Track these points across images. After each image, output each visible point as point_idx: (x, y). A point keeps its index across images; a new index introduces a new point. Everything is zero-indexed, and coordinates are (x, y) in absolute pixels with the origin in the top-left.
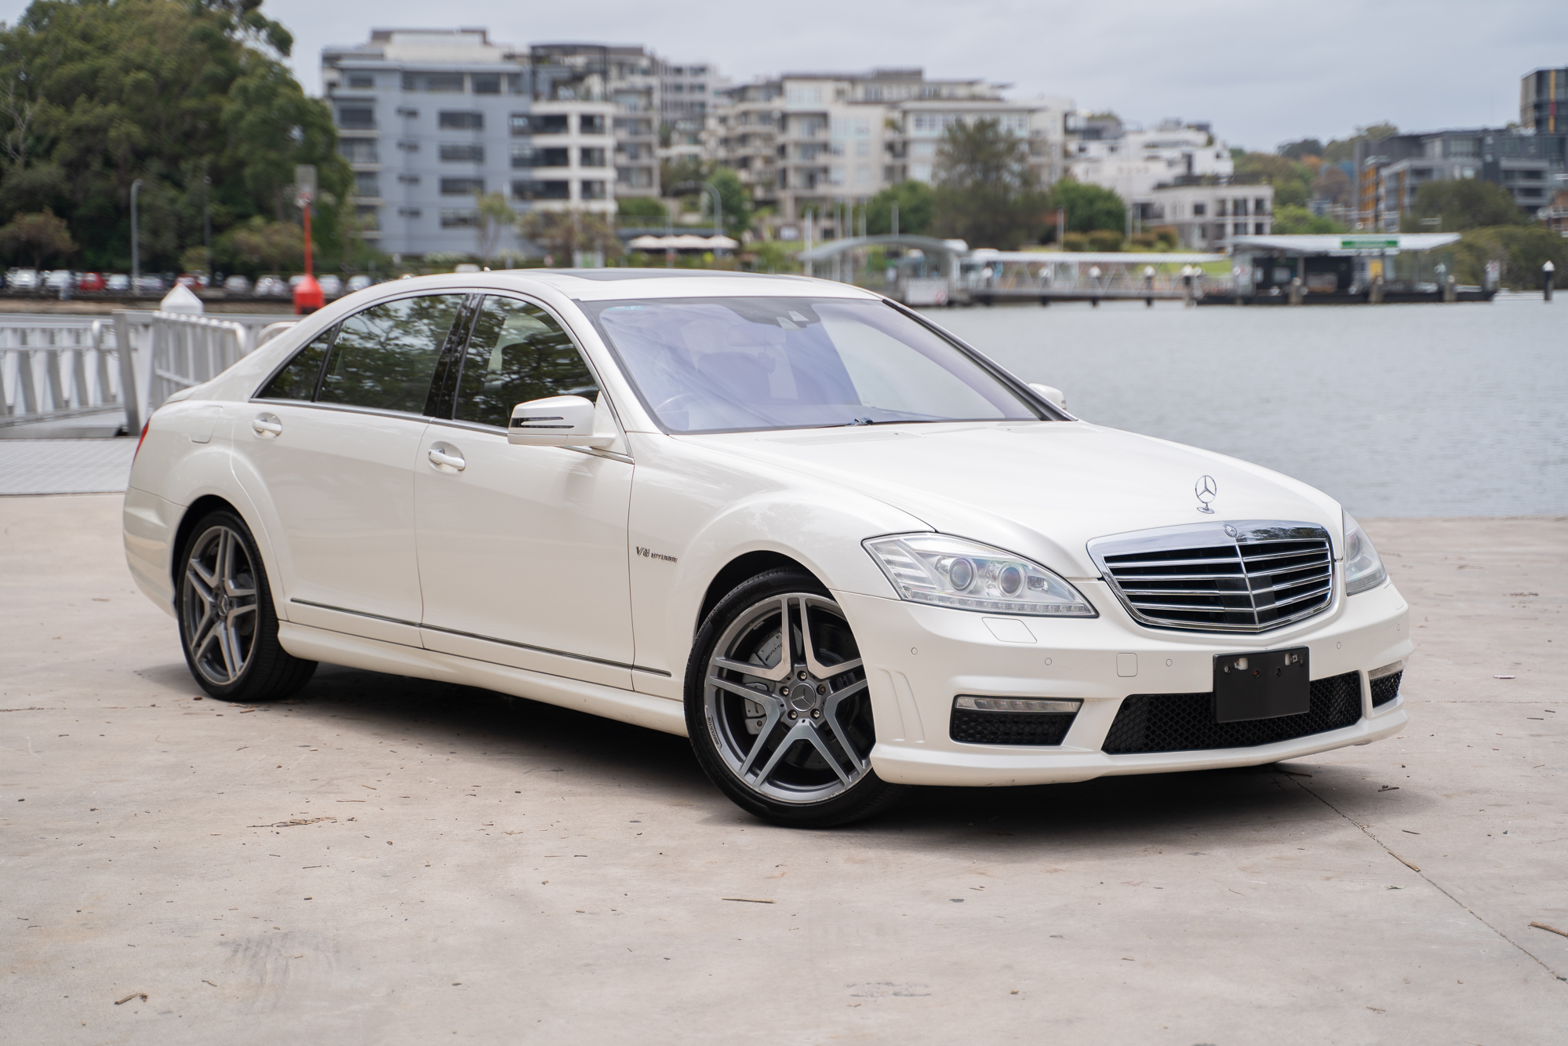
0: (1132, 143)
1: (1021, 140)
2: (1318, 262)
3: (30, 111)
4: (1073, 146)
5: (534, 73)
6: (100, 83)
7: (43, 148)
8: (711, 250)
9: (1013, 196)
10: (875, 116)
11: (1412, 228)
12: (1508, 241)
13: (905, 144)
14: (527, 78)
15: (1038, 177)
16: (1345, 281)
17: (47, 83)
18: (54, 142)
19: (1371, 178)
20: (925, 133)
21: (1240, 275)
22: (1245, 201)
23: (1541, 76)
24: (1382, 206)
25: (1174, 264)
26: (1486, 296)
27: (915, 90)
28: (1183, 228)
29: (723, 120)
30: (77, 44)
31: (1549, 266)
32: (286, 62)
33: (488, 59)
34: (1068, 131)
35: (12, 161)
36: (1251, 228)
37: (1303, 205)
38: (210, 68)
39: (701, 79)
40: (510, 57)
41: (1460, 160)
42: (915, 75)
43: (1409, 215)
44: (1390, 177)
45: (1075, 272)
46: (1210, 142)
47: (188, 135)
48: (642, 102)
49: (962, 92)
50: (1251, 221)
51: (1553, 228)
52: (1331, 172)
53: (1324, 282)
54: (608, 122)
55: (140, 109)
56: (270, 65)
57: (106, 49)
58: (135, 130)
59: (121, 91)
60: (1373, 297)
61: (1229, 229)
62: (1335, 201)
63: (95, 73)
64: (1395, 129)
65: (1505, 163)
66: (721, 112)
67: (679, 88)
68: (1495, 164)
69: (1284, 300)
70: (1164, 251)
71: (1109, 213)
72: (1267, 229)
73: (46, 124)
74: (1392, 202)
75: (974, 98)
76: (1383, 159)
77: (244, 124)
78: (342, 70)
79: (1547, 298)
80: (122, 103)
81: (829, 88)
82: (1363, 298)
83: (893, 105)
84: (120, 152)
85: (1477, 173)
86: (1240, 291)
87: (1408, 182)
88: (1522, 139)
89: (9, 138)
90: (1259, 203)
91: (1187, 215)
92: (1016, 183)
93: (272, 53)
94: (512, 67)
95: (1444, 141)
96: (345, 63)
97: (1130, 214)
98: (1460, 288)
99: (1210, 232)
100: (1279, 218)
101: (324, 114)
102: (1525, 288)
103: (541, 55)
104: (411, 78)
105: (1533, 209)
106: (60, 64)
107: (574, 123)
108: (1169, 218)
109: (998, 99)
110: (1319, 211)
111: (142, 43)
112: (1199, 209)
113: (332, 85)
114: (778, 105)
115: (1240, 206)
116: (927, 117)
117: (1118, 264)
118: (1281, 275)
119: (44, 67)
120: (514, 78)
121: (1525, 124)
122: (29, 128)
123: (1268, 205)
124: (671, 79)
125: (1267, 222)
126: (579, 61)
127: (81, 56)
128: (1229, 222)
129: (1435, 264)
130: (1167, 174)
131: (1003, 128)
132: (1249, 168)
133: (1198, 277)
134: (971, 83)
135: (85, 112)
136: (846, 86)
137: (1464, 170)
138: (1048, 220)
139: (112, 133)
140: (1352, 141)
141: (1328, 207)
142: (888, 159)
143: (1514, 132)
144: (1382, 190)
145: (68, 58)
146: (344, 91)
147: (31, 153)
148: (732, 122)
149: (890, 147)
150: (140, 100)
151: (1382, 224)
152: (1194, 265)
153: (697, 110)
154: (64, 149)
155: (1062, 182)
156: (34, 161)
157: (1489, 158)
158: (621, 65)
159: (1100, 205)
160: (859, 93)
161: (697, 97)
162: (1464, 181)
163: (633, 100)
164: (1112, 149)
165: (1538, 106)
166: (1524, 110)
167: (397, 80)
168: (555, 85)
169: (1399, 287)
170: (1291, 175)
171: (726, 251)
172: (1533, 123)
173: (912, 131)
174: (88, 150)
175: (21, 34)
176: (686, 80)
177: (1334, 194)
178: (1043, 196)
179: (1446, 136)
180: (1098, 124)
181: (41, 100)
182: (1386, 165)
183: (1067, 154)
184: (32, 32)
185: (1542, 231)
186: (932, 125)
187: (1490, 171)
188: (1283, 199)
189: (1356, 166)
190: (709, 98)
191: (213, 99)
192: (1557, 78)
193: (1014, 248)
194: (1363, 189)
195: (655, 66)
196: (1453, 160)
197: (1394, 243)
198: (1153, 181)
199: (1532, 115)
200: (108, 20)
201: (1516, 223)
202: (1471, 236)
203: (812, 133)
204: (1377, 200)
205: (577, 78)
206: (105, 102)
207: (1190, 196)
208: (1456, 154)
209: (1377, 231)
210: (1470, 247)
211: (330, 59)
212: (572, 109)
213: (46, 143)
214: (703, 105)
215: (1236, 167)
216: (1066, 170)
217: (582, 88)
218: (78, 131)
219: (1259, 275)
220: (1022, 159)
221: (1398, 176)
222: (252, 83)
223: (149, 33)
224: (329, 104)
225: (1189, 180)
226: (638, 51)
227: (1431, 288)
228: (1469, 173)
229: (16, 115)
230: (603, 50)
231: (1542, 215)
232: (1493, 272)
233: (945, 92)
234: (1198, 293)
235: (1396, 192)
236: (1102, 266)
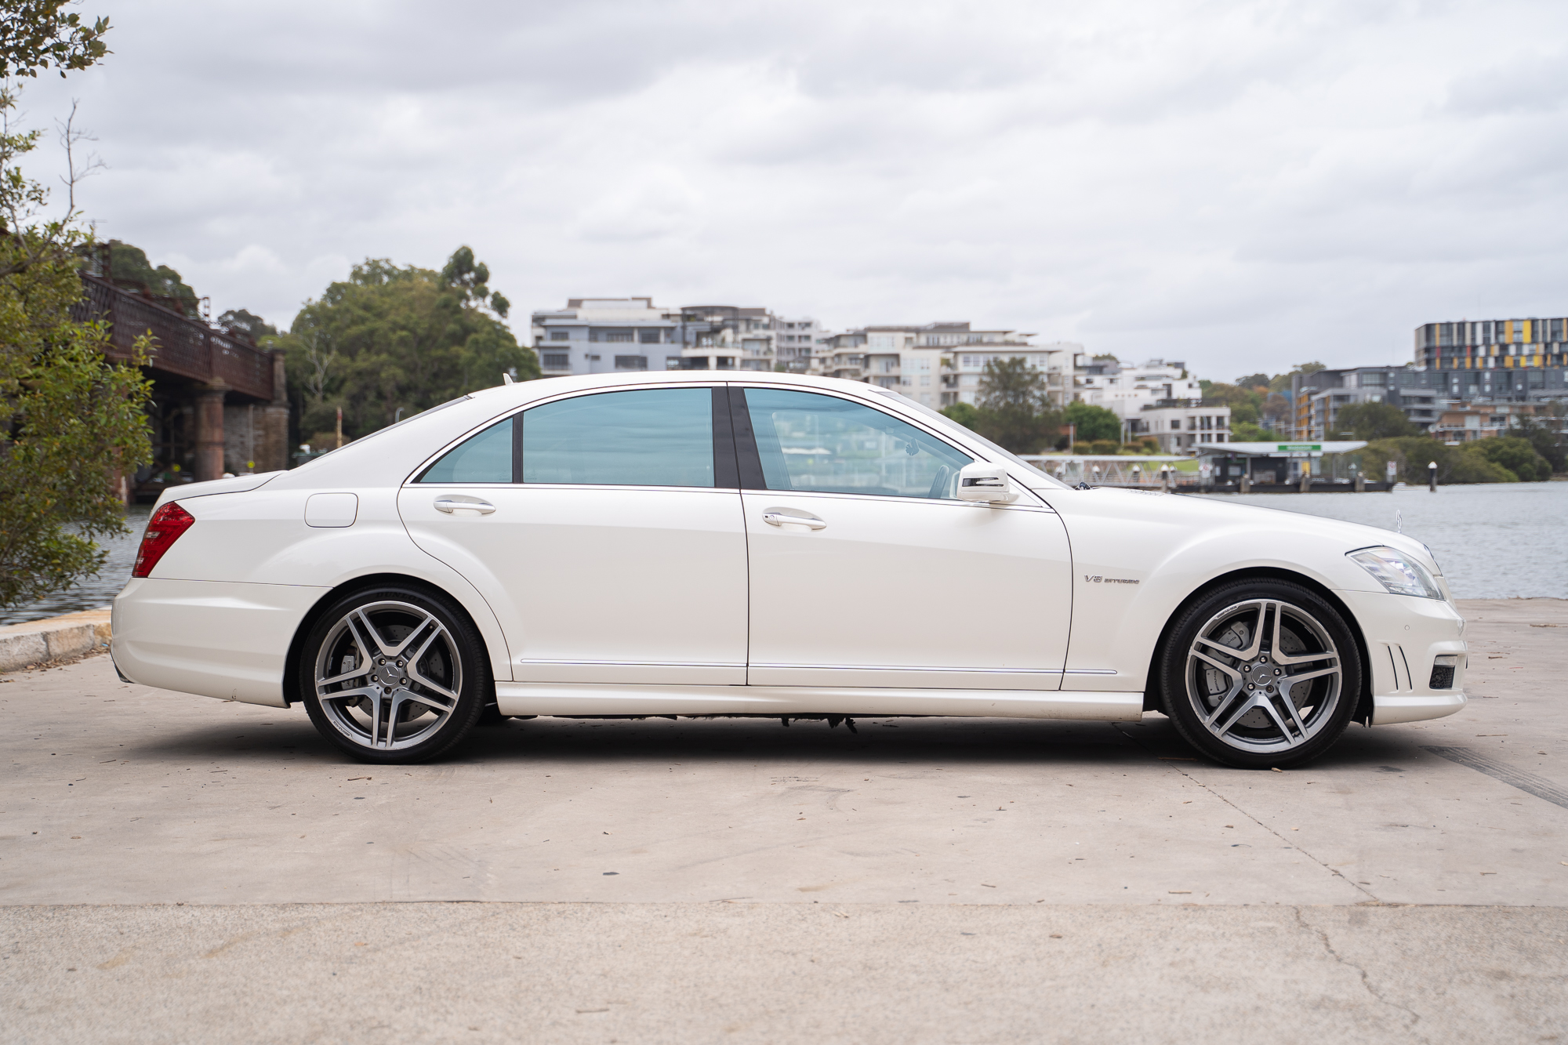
0: (1126, 378)
1: (1042, 373)
2: (1262, 462)
3: (327, 360)
4: (1082, 379)
5: (684, 328)
6: (376, 339)
7: (333, 387)
8: (812, 456)
9: (1035, 414)
10: (936, 355)
11: (1332, 437)
12: (1405, 448)
13: (956, 376)
14: (679, 330)
15: (1053, 400)
16: (1281, 477)
17: (339, 340)
18: (343, 381)
19: (1305, 402)
20: (971, 369)
21: (1205, 471)
22: (1209, 418)
23: (1429, 328)
24: (1313, 422)
25: (1154, 462)
26: (1387, 487)
27: (964, 338)
28: (1162, 437)
29: (823, 360)
30: (361, 312)
31: (1433, 465)
32: (504, 322)
33: (652, 319)
34: (1076, 367)
35: (313, 395)
36: (1214, 438)
37: (1255, 423)
38: (451, 327)
39: (807, 332)
40: (667, 316)
41: (1370, 388)
42: (964, 327)
43: (1332, 429)
44: (1318, 400)
45: (1081, 469)
46: (1184, 375)
47: (436, 375)
48: (763, 348)
49: (998, 339)
50: (1214, 432)
51: (1440, 439)
52: (1275, 398)
53: (1268, 476)
54: (738, 362)
55: (402, 357)
56: (493, 323)
57: (380, 315)
58: (399, 372)
59: (389, 344)
60: (1302, 488)
61: (1198, 438)
62: (1278, 419)
63: (372, 333)
64: (1323, 366)
65: (1404, 392)
66: (821, 355)
67: (791, 338)
68: (1396, 392)
69: (1237, 489)
70: (1148, 454)
71: (1107, 426)
72: (1226, 438)
73: (337, 369)
74: (1320, 420)
75: (1007, 343)
76: (1313, 389)
77: (475, 367)
78: (545, 327)
79: (1432, 490)
80: (390, 353)
81: (901, 336)
82: (1296, 488)
83: (947, 349)
84: (389, 388)
85: (1383, 399)
86: (1203, 483)
87: (1332, 405)
88: (1416, 373)
89: (312, 379)
90: (1220, 419)
91: (1167, 429)
92: (1038, 404)
93: (494, 316)
94: (668, 323)
95: (1358, 374)
96: (548, 322)
97: (1123, 428)
98: (1367, 481)
99: (1184, 441)
100: (1236, 432)
101: (533, 359)
102: (1419, 483)
103: (690, 315)
104: (596, 332)
105: (1426, 425)
106: (348, 327)
107: (713, 362)
108: (1153, 431)
109: (1025, 344)
110: (1266, 425)
111: (404, 311)
112: (1175, 424)
113: (539, 338)
114: (863, 349)
115: (1206, 422)
116: (972, 357)
117: (1113, 462)
118: (1234, 471)
119: (338, 329)
120: (670, 330)
121: (1418, 363)
122: (326, 373)
123: (1227, 422)
124: (785, 332)
125: (1226, 433)
126: (717, 319)
127: (363, 320)
128: (1198, 432)
129: (1349, 464)
130: (1151, 399)
131: (1028, 365)
132: (1213, 394)
133: (1172, 472)
134: (1005, 333)
135: (364, 360)
136: (913, 335)
137: (1374, 396)
138: (1063, 432)
139: (383, 375)
140: (1291, 374)
141: (1273, 424)
142: (944, 388)
143: (1411, 368)
144: (1313, 412)
145: (354, 322)
146: (547, 342)
147: (327, 389)
148: (829, 362)
149: (945, 379)
150: (402, 350)
151: (1313, 435)
152: (1169, 463)
153: (803, 353)
154: (350, 387)
155: (1072, 404)
156: (329, 395)
157: (1392, 388)
158: (748, 321)
159: (1101, 421)
160: (923, 340)
161: (804, 344)
162: (1373, 405)
163: (757, 346)
164: (1112, 381)
165: (1427, 350)
166: (1417, 352)
167: (585, 334)
168: (699, 336)
169: (1322, 480)
170: (1244, 399)
171: (823, 457)
172: (1424, 362)
173: (962, 368)
174: (366, 387)
175: (322, 306)
176: (796, 332)
177: (1278, 413)
178: (1057, 413)
179: (1362, 372)
180: (1101, 363)
181: (334, 352)
182: (1316, 393)
183: (1076, 384)
184: (329, 305)
185: (1431, 440)
186: (976, 364)
187: (1392, 396)
188: (1238, 417)
189: (1293, 393)
190: (812, 344)
191: (455, 349)
192: (1441, 330)
193: (1037, 453)
194: (1299, 410)
195: (773, 323)
196: (1365, 388)
197: (1318, 448)
198: (1141, 405)
199: (1423, 356)
200: (382, 295)
201: (1411, 435)
202: (1375, 444)
203: (887, 370)
204: (1310, 418)
205: (715, 331)
206: (378, 353)
207: (1171, 414)
208: (1367, 385)
209: (1310, 439)
210: (1376, 452)
211: (538, 320)
212: (712, 353)
213: (337, 383)
214: (808, 350)
215: (1203, 394)
216: (1076, 396)
217: (719, 338)
218: (359, 374)
219: (1218, 471)
220: (1042, 387)
221: (1324, 399)
222: (481, 337)
223: (410, 305)
224: (536, 351)
225: (1169, 403)
226: (761, 312)
227: (1345, 481)
228: (1377, 399)
229: (317, 363)
230: (734, 309)
231: (1431, 430)
232: (1392, 470)
233: (985, 339)
234: (1173, 485)
235: (1323, 412)
236: (1104, 464)
